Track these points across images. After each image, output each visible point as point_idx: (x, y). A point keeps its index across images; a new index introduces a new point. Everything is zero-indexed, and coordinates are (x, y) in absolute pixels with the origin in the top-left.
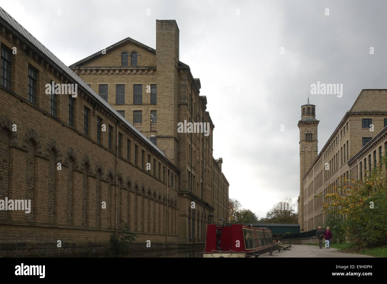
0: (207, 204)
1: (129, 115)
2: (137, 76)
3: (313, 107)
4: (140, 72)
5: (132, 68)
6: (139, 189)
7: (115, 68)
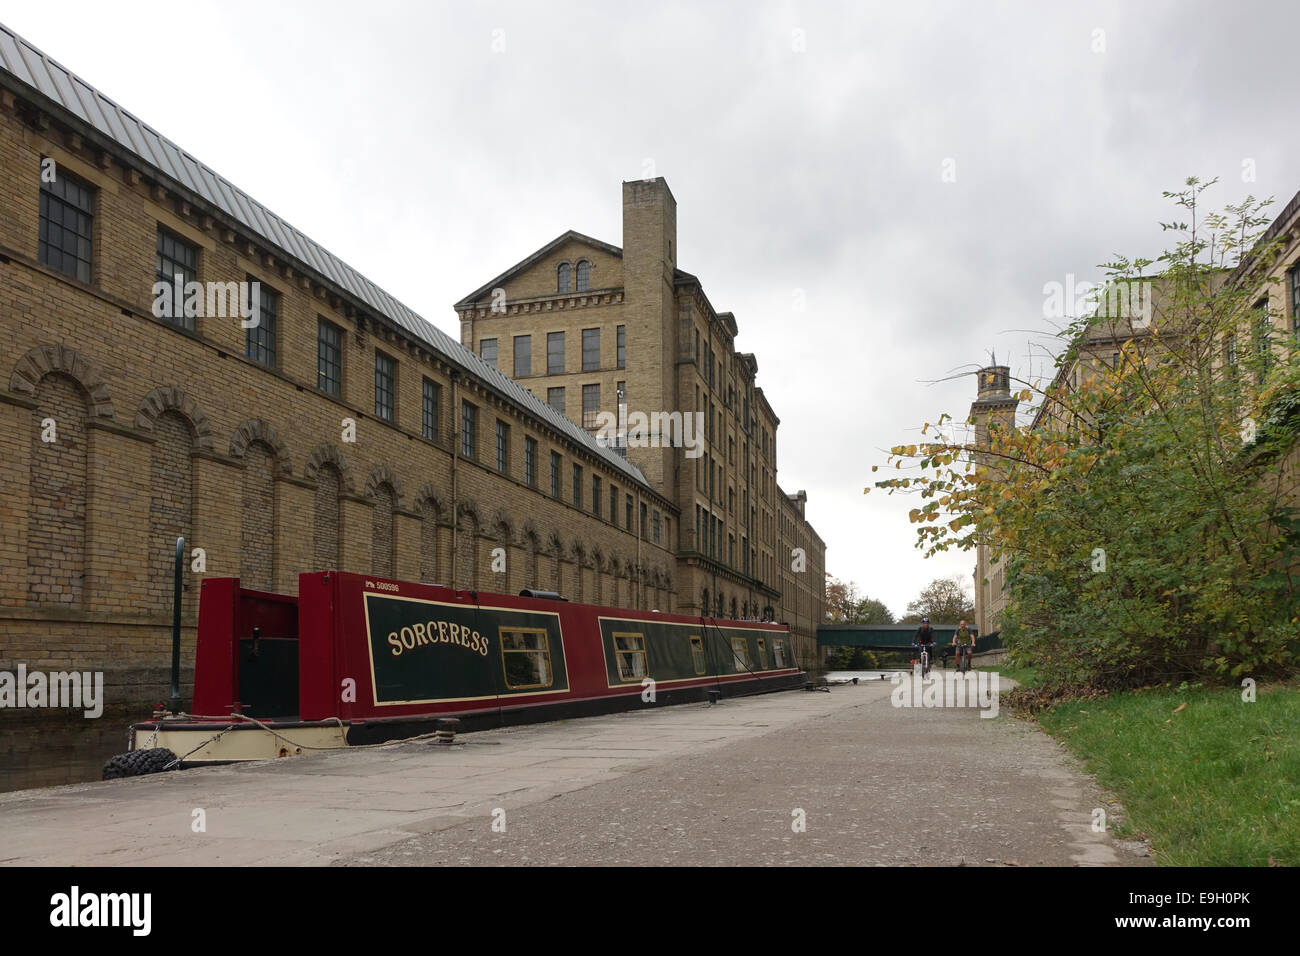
0: (759, 585)
1: (573, 396)
2: (589, 311)
3: (1005, 371)
4: (595, 301)
5: (579, 295)
6: (540, 541)
7: (544, 299)
